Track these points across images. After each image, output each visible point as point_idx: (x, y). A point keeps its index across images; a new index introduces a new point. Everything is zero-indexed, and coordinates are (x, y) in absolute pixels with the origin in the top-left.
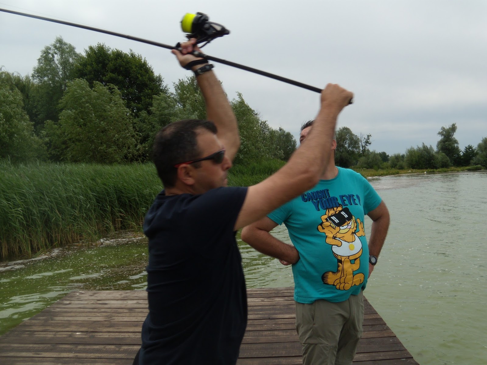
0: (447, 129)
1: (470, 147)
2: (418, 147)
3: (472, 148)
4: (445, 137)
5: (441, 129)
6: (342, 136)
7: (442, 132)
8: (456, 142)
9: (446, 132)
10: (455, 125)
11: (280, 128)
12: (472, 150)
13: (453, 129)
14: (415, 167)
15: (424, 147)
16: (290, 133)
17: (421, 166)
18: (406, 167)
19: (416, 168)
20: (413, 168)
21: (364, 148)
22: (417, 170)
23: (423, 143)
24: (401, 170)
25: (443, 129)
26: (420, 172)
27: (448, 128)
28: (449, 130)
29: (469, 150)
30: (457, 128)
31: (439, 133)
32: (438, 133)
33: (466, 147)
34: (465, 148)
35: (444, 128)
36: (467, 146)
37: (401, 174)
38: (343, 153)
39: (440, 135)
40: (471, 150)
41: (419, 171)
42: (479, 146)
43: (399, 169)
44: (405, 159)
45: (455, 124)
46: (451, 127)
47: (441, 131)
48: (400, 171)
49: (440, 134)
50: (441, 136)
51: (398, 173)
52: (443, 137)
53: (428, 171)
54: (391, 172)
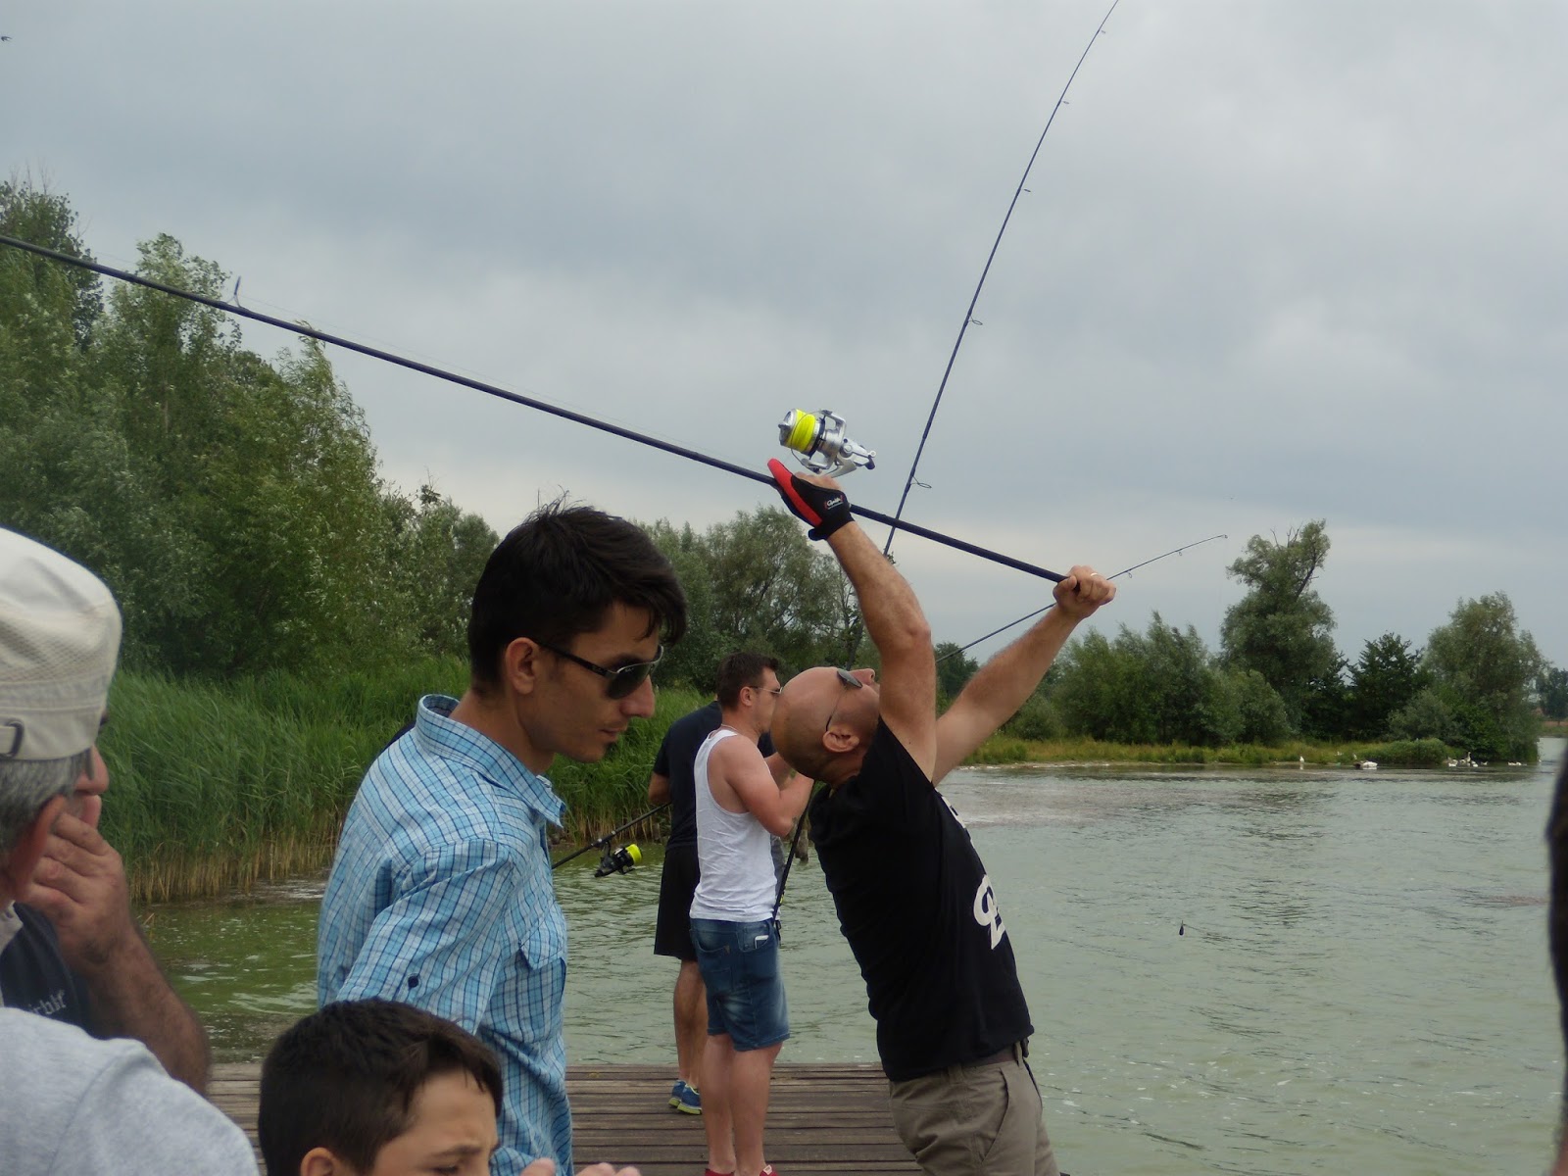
0: (1281, 550)
1: (1392, 647)
2: (1127, 633)
3: (1402, 650)
4: (1267, 587)
5: (1246, 549)
6: (749, 558)
7: (1252, 563)
8: (1320, 614)
9: (1271, 563)
10: (1323, 533)
11: (424, 489)
12: (1402, 660)
13: (1311, 547)
14: (1109, 730)
15: (1159, 635)
16: (480, 522)
17: (1136, 726)
18: (1061, 730)
19: (1111, 738)
20: (1099, 736)
21: (852, 620)
22: (1116, 748)
23: (1157, 616)
24: (1035, 743)
25: (1258, 545)
26: (1131, 759)
27: (1284, 542)
28: (1289, 554)
29: (1386, 659)
30: (1328, 546)
31: (1238, 568)
32: (1231, 564)
33: (1370, 646)
34: (1367, 650)
35: (1262, 544)
36: (1376, 637)
37: (1034, 760)
38: (750, 642)
39: (1242, 577)
40: (1394, 659)
41: (1124, 750)
42: (1439, 642)
43: (1029, 736)
44: (1058, 690)
45: (1323, 524)
46: (1299, 539)
47: (1246, 557)
48: (1032, 748)
49: (1244, 573)
50: (1249, 582)
51: (1020, 757)
52: (1255, 587)
53: (1173, 753)
54: (987, 751)
